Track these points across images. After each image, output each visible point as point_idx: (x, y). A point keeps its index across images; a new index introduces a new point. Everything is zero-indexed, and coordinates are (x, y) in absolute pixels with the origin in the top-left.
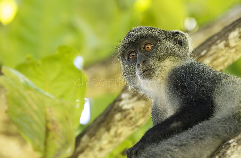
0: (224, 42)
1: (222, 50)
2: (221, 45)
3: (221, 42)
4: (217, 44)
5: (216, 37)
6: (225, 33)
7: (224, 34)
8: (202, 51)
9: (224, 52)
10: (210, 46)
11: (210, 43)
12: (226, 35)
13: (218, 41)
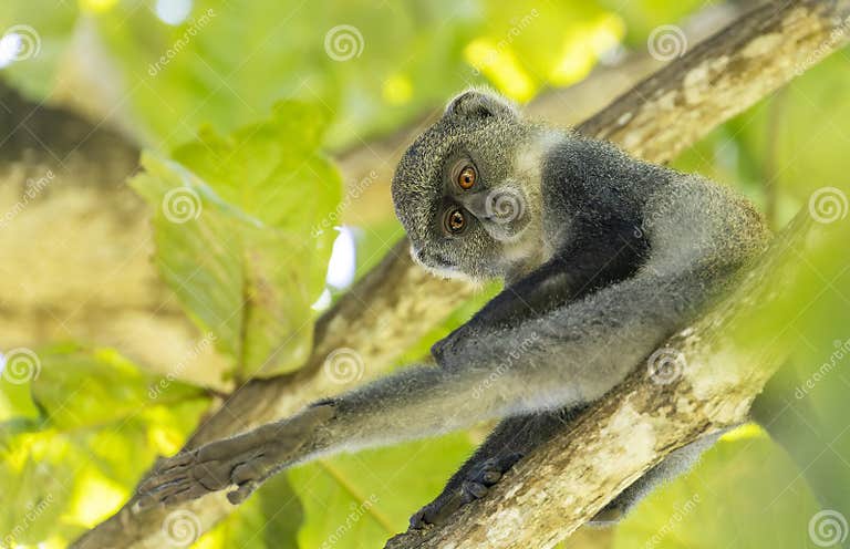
0: (672, 95)
1: (668, 112)
2: (667, 101)
3: (665, 93)
4: (656, 99)
5: (654, 82)
6: (678, 71)
7: (674, 75)
8: (621, 114)
9: (673, 118)
10: (640, 103)
11: (639, 94)
12: (678, 77)
13: (660, 92)
